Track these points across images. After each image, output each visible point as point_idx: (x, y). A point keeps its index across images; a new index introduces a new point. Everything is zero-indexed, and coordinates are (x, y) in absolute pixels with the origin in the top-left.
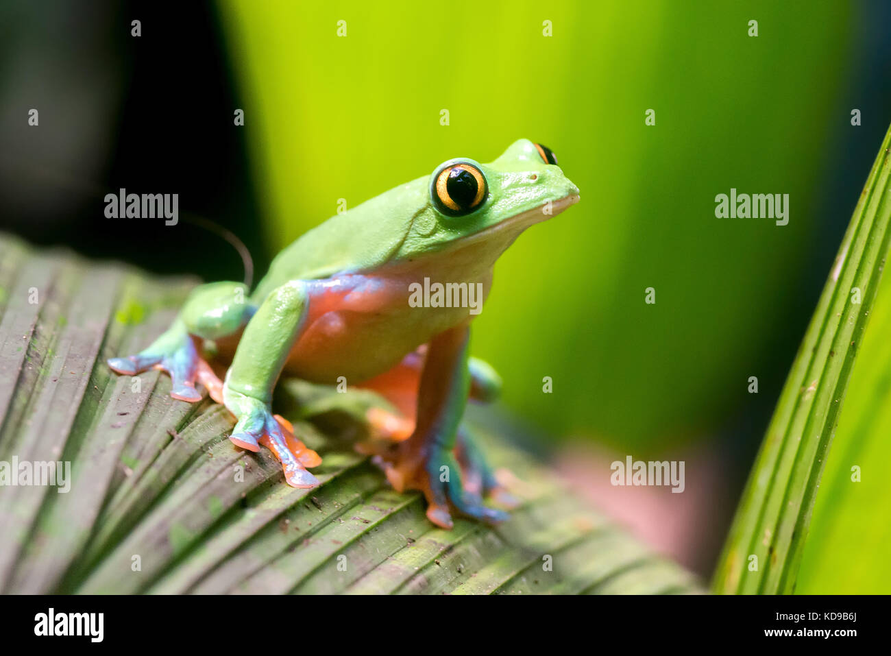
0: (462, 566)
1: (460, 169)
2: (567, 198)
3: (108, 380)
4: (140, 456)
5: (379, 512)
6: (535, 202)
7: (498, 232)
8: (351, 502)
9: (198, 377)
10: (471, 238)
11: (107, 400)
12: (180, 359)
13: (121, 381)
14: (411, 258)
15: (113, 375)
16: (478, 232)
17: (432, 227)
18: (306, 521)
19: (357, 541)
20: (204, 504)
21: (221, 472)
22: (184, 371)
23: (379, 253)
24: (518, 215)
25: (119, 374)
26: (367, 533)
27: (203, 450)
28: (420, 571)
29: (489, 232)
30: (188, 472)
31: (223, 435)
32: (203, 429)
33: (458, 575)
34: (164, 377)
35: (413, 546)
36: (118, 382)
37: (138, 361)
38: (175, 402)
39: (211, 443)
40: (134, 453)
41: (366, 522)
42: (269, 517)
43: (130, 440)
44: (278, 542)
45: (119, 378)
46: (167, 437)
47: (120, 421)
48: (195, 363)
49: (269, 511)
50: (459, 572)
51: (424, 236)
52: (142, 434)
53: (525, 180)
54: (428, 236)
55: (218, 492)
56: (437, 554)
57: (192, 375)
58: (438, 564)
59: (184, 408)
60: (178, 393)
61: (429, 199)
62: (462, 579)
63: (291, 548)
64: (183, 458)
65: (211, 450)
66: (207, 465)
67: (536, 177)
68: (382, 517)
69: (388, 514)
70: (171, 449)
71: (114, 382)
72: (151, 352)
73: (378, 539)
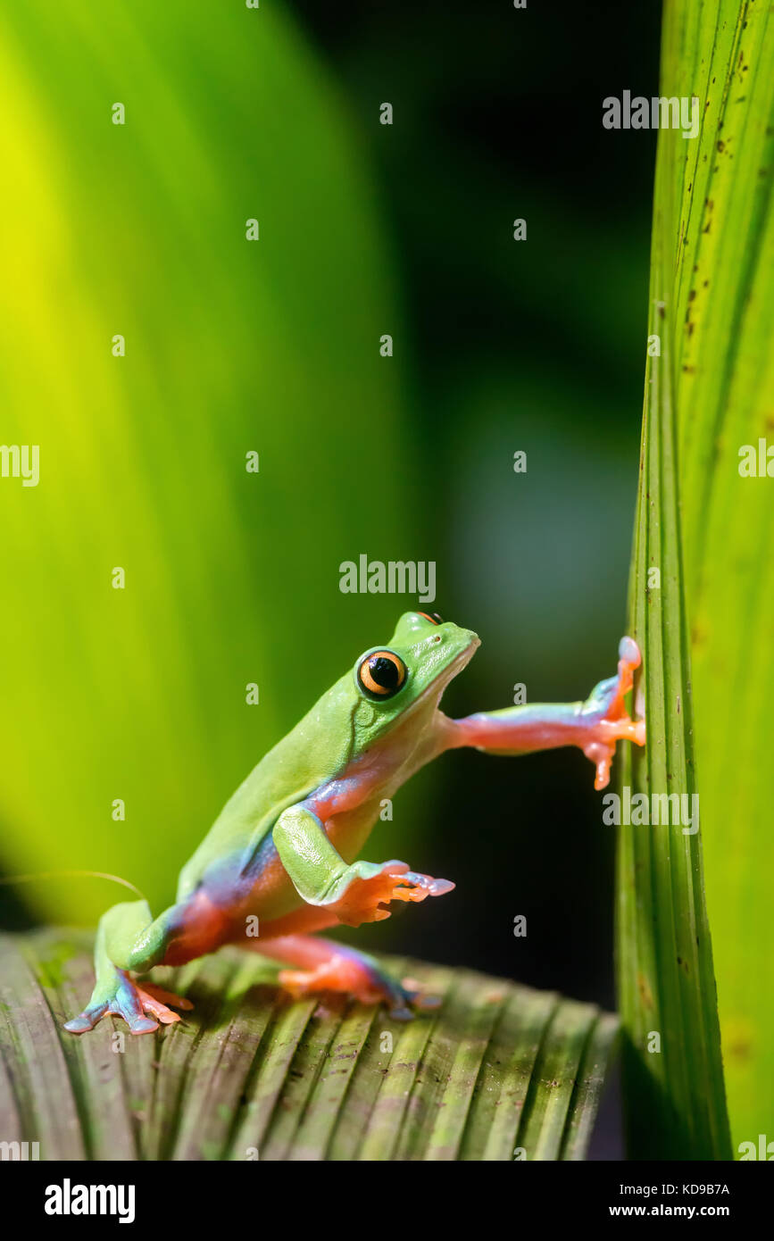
0: (436, 1075)
1: (375, 658)
2: (472, 644)
3: (73, 1042)
4: (142, 1097)
5: (347, 1059)
6: (448, 659)
7: (428, 696)
8: (321, 1060)
9: (143, 1007)
10: (410, 710)
11: (84, 1061)
13: (85, 1038)
14: (367, 749)
15: (75, 1036)
16: (412, 703)
17: (371, 715)
18: (300, 1091)
19: (349, 1091)
20: (215, 1114)
21: (212, 1080)
22: (131, 1008)
23: (338, 758)
24: (439, 676)
25: (79, 1034)
26: (352, 1081)
27: (186, 1069)
28: (411, 1094)
29: (421, 699)
30: (186, 1094)
31: (192, 1048)
32: (175, 1049)
33: (438, 1084)
34: (117, 1020)
35: (389, 1075)
36: (83, 1041)
37: (89, 1016)
38: (139, 1038)
39: (188, 1060)
40: (135, 1097)
41: (344, 1071)
42: (270, 1103)
43: (127, 1087)
44: (289, 1121)
45: (81, 1037)
46: (151, 1072)
47: (107, 1074)
48: (136, 995)
49: (266, 1098)
50: (438, 1081)
51: (367, 727)
52: (133, 1078)
53: (432, 645)
54: (371, 724)
55: (220, 1100)
56: (414, 1074)
57: (138, 1008)
58: (419, 1081)
59: (149, 1039)
60: (137, 1030)
61: (360, 693)
62: (443, 1086)
63: (302, 1120)
64: (176, 1083)
65: (192, 1065)
66: (197, 1081)
67: (439, 638)
68: (354, 1062)
69: (356, 1058)
70: (162, 1080)
71: (80, 1042)
73: (362, 1082)
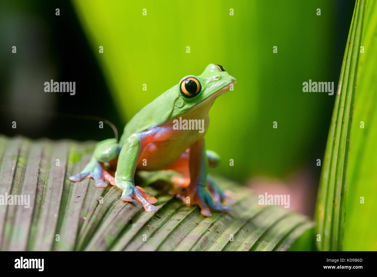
0: (218, 230)
1: (189, 80)
2: (231, 83)
3: (70, 185)
4: (88, 211)
5: (183, 215)
8: (171, 214)
9: (104, 178)
11: (72, 193)
12: (97, 171)
13: (76, 184)
15: (72, 183)
17: (182, 104)
18: (156, 224)
19: (177, 228)
20: (116, 225)
21: (120, 212)
22: (99, 176)
24: (214, 93)
25: (74, 182)
26: (180, 224)
27: (111, 205)
28: (203, 235)
29: (204, 101)
30: (107, 214)
31: (118, 197)
32: (110, 197)
33: (217, 233)
34: (91, 180)
35: (198, 226)
36: (74, 185)
37: (80, 176)
38: (97, 189)
39: (114, 201)
40: (85, 211)
41: (179, 220)
42: (141, 225)
43: (83, 206)
44: (146, 234)
45: (75, 183)
46: (97, 202)
47: (78, 200)
48: (102, 172)
49: (141, 223)
50: (218, 232)
51: (180, 108)
52: (87, 203)
53: (214, 79)
55: (120, 220)
56: (208, 227)
57: (102, 177)
58: (209, 231)
59: (101, 190)
60: (98, 185)
61: (179, 93)
62: (219, 235)
63: (152, 236)
64: (105, 209)
65: (114, 204)
66: (114, 210)
68: (185, 217)
70: (99, 206)
71: (73, 185)
72: (85, 171)
73: (184, 226)
